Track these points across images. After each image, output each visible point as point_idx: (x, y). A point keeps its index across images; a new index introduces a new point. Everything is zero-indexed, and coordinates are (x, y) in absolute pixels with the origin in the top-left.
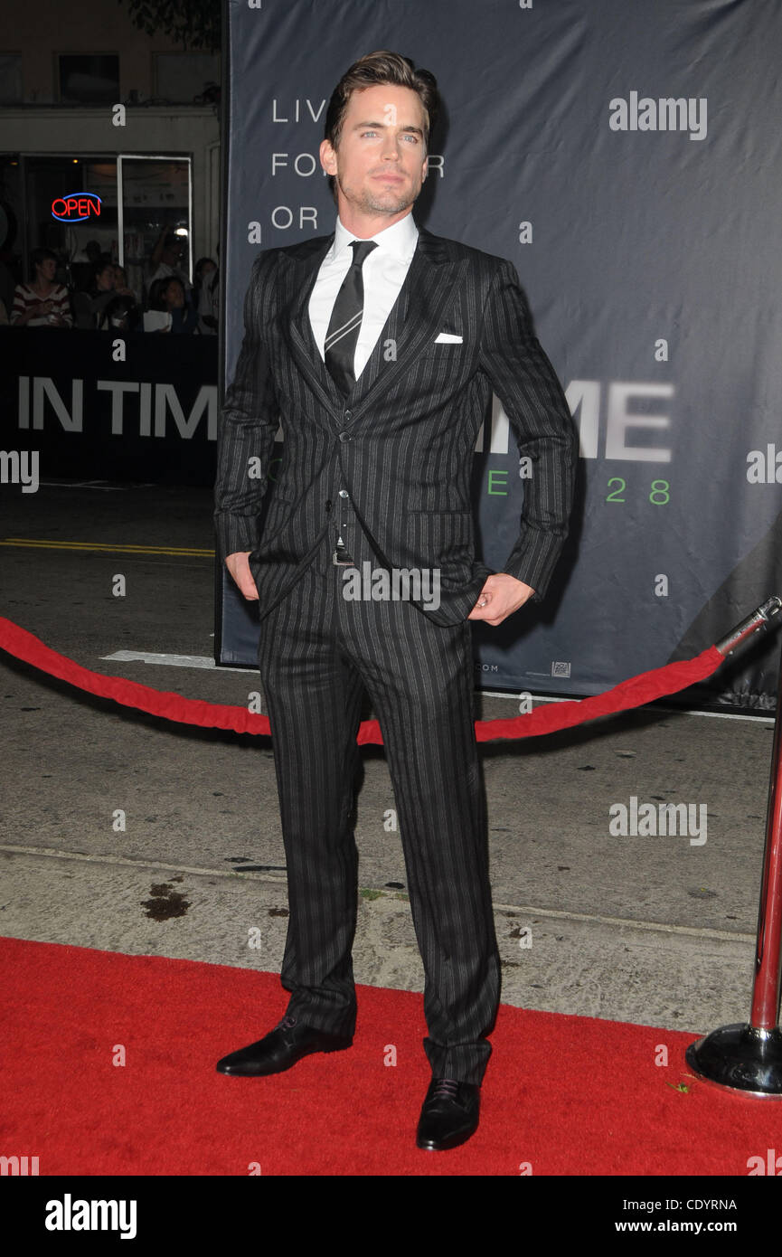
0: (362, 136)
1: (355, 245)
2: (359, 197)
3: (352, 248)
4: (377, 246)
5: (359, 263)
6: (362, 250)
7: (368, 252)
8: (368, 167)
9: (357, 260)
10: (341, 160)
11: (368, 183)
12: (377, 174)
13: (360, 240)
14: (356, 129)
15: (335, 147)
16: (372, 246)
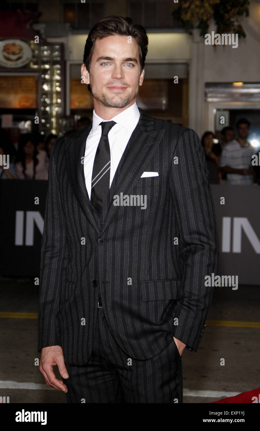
0: (102, 64)
1: (102, 124)
2: (101, 98)
3: (101, 126)
4: (116, 123)
5: (105, 134)
6: (107, 127)
7: (110, 128)
8: (105, 82)
9: (104, 133)
10: (91, 76)
11: (105, 91)
12: (109, 86)
13: (106, 121)
14: (98, 61)
15: (88, 69)
16: (113, 124)
